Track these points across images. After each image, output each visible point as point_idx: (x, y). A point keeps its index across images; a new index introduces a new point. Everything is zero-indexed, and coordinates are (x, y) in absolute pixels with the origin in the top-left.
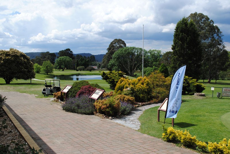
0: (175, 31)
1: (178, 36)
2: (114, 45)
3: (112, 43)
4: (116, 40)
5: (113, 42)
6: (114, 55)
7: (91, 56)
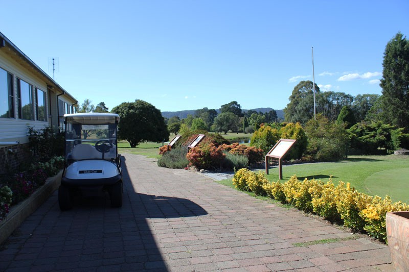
0: (384, 55)
1: (389, 64)
2: (300, 90)
3: (296, 88)
4: (303, 82)
5: (298, 86)
6: (299, 106)
7: (271, 112)
